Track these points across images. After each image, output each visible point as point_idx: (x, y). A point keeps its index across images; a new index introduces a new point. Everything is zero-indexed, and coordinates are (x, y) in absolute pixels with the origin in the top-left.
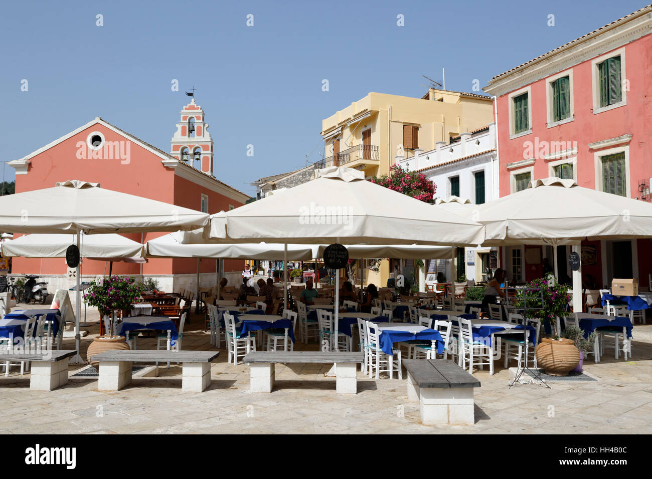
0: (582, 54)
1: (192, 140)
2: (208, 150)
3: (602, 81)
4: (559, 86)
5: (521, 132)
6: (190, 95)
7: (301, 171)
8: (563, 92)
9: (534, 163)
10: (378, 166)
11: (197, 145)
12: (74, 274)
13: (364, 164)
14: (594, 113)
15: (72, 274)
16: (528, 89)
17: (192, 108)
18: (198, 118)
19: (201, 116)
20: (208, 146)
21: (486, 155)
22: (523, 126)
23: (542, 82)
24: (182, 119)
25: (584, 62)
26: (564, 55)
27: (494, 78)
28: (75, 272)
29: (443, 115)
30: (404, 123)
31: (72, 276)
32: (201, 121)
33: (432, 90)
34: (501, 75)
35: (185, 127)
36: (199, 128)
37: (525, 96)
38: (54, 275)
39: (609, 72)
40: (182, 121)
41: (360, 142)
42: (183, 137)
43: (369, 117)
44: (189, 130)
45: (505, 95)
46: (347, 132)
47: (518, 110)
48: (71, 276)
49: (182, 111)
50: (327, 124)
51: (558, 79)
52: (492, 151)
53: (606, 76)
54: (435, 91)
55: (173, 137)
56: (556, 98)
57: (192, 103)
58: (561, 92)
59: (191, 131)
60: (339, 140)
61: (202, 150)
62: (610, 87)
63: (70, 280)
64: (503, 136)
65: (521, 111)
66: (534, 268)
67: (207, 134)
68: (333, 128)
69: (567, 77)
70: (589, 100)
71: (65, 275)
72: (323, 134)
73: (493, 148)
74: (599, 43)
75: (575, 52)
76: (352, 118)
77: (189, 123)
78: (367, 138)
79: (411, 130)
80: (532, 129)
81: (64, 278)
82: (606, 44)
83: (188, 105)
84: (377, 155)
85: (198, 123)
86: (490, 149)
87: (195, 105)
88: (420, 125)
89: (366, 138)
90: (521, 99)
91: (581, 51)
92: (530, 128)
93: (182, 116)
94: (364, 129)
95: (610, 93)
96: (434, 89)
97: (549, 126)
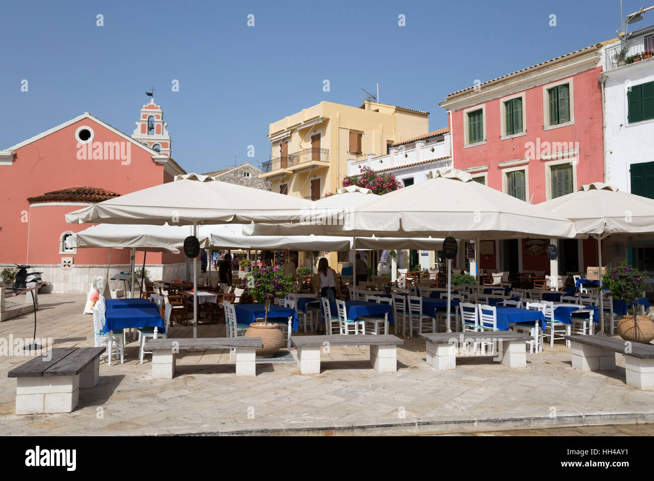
0: (535, 80)
1: (151, 137)
2: (167, 147)
3: (551, 103)
4: (513, 106)
5: (475, 142)
6: (150, 94)
7: (234, 169)
8: (516, 110)
9: (488, 169)
10: (328, 167)
11: (156, 143)
12: (69, 264)
13: (317, 165)
14: (545, 130)
15: (67, 264)
16: (483, 106)
17: (152, 107)
18: (158, 117)
19: (161, 115)
20: (167, 143)
21: (442, 161)
22: (477, 137)
23: (497, 101)
24: (141, 117)
25: (536, 87)
26: (518, 80)
27: (449, 95)
28: (69, 262)
29: (382, 124)
30: (350, 130)
31: (67, 266)
32: (160, 120)
33: (368, 102)
34: (457, 93)
35: (145, 125)
36: (158, 126)
37: (480, 111)
38: (47, 265)
39: (559, 96)
40: (142, 119)
41: (308, 145)
42: (143, 134)
43: (321, 123)
44: (148, 128)
45: (460, 110)
46: (296, 136)
47: (472, 123)
48: (65, 266)
49: (142, 110)
50: (274, 128)
51: (512, 100)
52: (448, 157)
53: (556, 99)
54: (371, 103)
55: (133, 134)
56: (509, 116)
57: (152, 103)
58: (514, 111)
59: (151, 128)
60: (287, 142)
61: (161, 147)
62: (560, 109)
63: (64, 270)
64: (458, 146)
65: (475, 124)
66: (487, 258)
67: (166, 132)
68: (282, 131)
69: (520, 99)
70: (540, 118)
71: (59, 265)
72: (270, 136)
73: (448, 155)
74: (552, 72)
75: (528, 78)
76: (303, 123)
77: (148, 121)
78: (317, 142)
79: (356, 136)
80: (486, 140)
81: (59, 268)
82: (557, 74)
83: (148, 104)
84: (328, 157)
85: (157, 122)
86: (446, 156)
87: (155, 104)
88: (363, 132)
89: (315, 141)
90: (476, 115)
91: (534, 78)
92: (484, 139)
93: (142, 114)
94: (314, 134)
95: (560, 114)
96: (370, 101)
97: (502, 139)
